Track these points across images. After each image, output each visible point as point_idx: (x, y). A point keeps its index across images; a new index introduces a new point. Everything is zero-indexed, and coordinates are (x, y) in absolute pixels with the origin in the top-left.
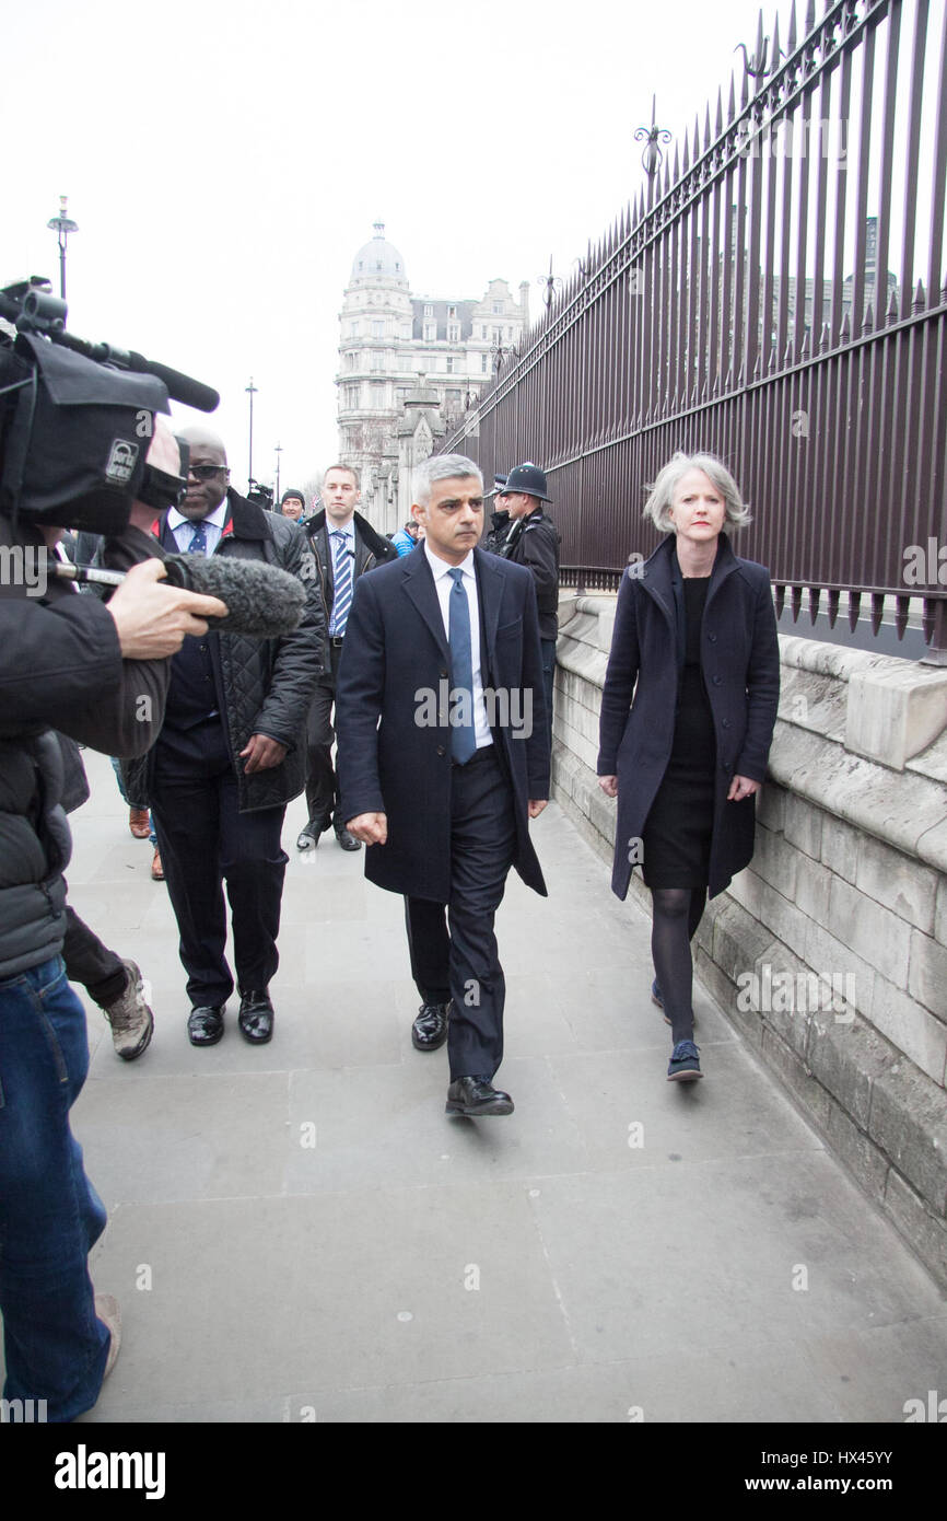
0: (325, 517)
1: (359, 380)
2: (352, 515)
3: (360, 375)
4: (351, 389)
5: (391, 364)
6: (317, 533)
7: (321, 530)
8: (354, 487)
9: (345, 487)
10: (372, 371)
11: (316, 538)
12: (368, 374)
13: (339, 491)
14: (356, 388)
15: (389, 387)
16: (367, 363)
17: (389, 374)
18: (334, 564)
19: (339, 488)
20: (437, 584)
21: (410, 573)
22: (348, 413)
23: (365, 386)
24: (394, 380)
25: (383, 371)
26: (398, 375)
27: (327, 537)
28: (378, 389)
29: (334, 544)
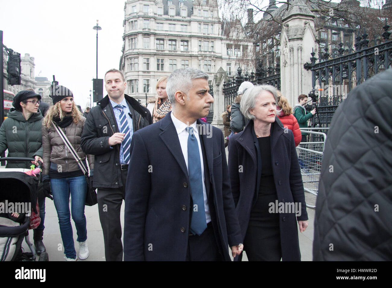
0: (109, 99)
1: (136, 34)
2: (123, 96)
3: (137, 31)
4: (132, 39)
5: (152, 26)
6: (106, 108)
7: (108, 106)
8: (121, 80)
9: (116, 81)
10: (143, 29)
11: (105, 110)
12: (141, 31)
13: (114, 84)
14: (135, 38)
15: (152, 38)
16: (141, 25)
17: (152, 31)
18: (119, 123)
19: (113, 82)
20: (179, 136)
21: (163, 129)
22: (131, 51)
23: (140, 37)
24: (155, 34)
25: (149, 29)
26: (157, 32)
27: (112, 109)
28: (146, 39)
29: (117, 113)
